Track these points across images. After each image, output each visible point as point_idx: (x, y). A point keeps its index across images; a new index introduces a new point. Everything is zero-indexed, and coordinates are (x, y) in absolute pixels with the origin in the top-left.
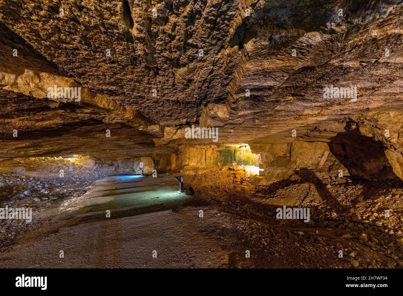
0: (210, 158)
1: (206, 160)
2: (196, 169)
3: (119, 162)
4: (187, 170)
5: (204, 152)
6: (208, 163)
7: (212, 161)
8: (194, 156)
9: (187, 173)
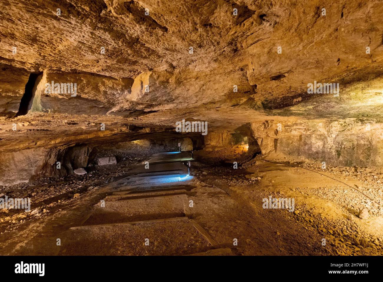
0: (226, 139)
1: (222, 140)
2: (214, 147)
3: (167, 142)
4: (208, 148)
5: (221, 135)
6: (224, 143)
7: (227, 141)
8: (215, 138)
9: (207, 150)
